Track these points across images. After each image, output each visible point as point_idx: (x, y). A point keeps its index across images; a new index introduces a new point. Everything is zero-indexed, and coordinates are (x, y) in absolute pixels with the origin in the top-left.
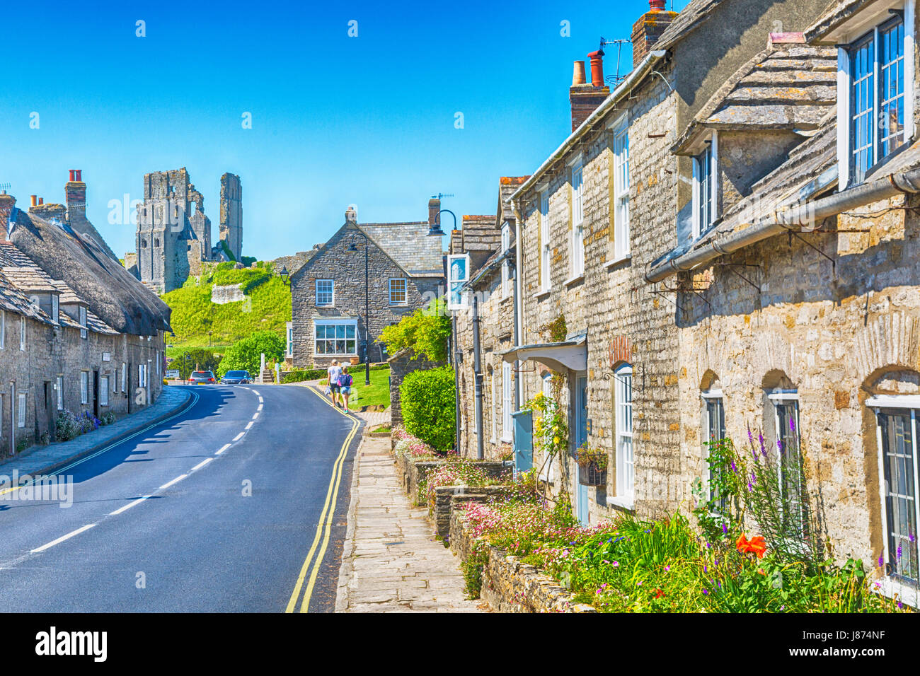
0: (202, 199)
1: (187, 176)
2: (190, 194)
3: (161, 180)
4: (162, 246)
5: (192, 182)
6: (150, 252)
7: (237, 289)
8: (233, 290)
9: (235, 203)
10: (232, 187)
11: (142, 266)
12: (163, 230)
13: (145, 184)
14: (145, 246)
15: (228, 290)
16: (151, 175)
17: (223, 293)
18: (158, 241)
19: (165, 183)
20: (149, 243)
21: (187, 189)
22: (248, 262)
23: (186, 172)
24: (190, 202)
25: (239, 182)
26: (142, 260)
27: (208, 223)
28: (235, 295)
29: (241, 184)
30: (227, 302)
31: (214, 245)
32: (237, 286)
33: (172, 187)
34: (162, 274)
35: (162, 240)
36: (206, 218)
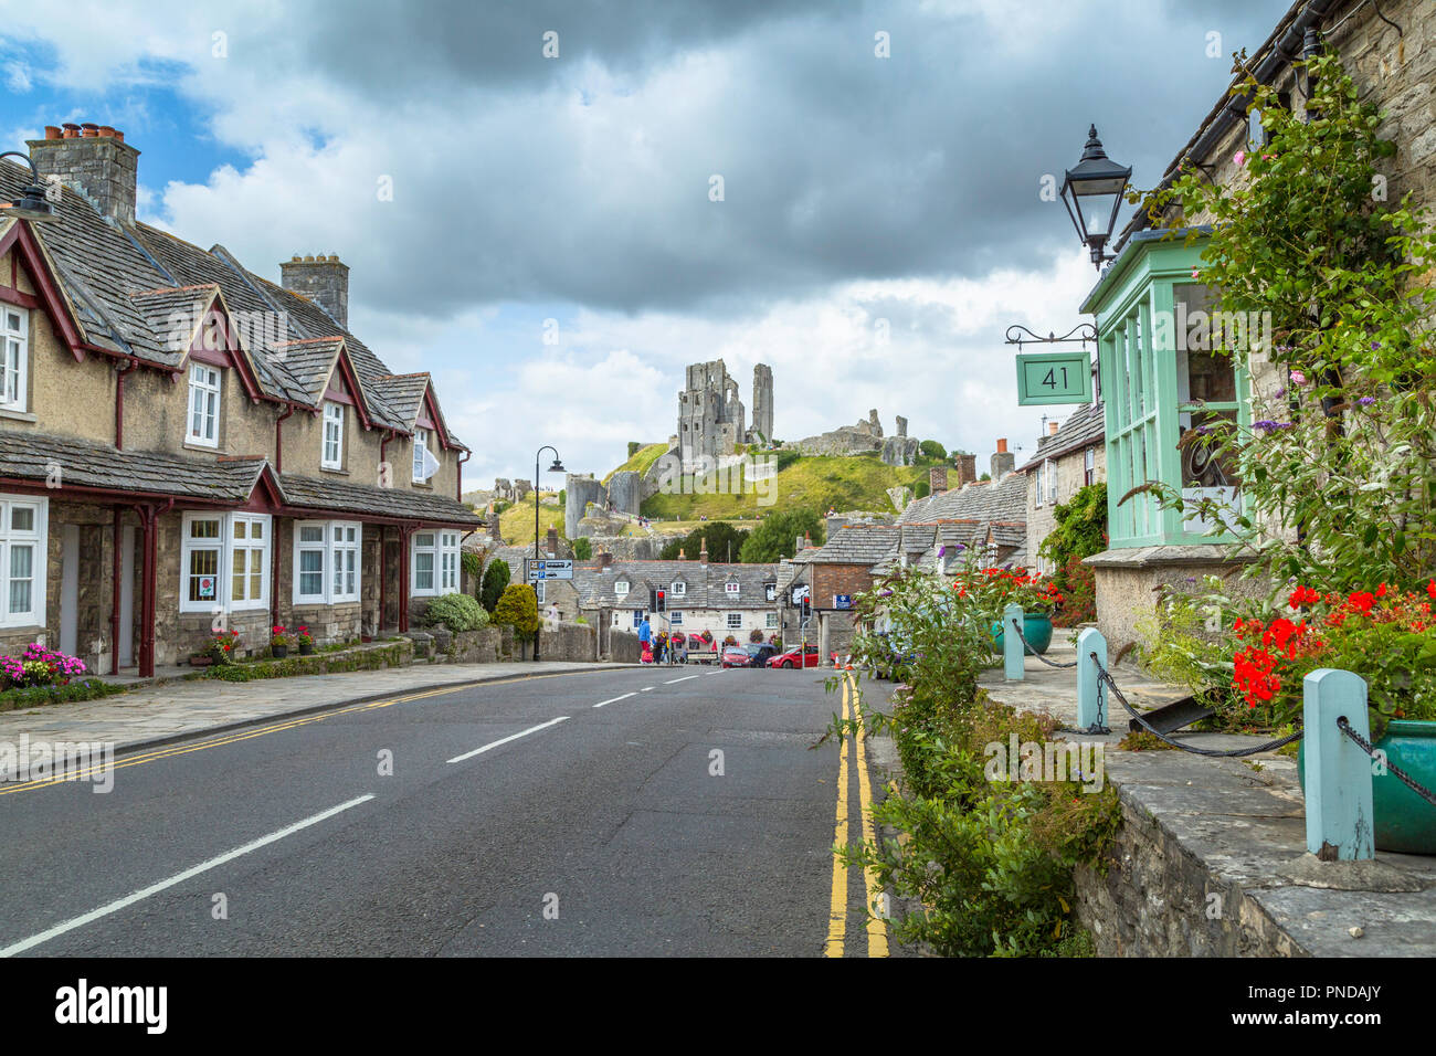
0: (737, 385)
1: (724, 366)
2: (727, 382)
3: (701, 370)
4: (701, 430)
5: (727, 371)
6: (690, 435)
9: (767, 390)
10: (764, 376)
11: (684, 447)
12: (702, 415)
13: (688, 374)
14: (686, 429)
16: (692, 366)
18: (697, 425)
19: (704, 373)
20: (689, 427)
21: (724, 377)
22: (778, 444)
23: (723, 363)
24: (726, 390)
25: (770, 372)
26: (683, 441)
27: (742, 409)
29: (773, 375)
31: (747, 428)
33: (710, 377)
34: (701, 454)
35: (701, 423)
36: (740, 403)
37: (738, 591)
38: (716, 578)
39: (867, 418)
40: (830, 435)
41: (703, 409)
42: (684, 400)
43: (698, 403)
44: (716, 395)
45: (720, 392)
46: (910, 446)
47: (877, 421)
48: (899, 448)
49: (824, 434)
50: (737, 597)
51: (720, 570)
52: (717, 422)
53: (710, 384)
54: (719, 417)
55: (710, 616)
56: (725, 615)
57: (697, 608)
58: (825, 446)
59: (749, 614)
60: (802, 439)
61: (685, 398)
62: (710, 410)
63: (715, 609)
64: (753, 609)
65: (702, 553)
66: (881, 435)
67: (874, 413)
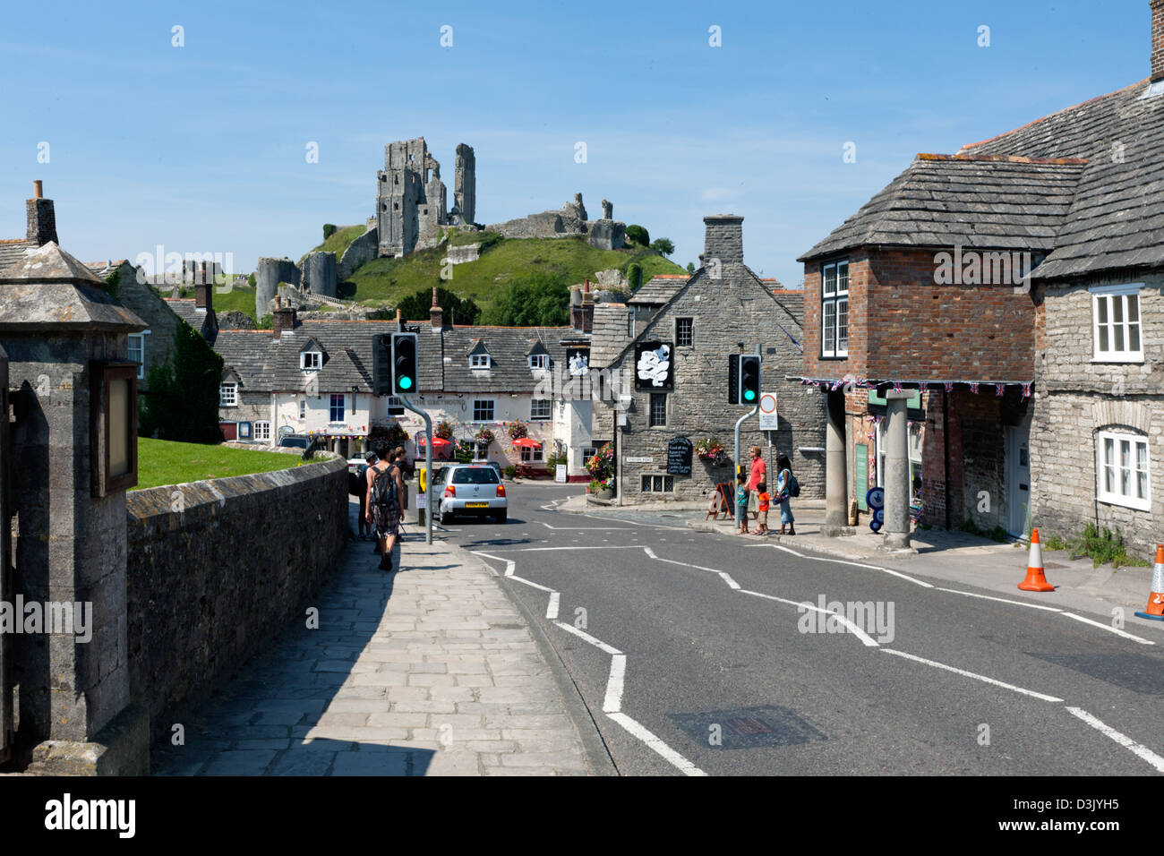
0: (438, 166)
1: (425, 145)
2: (428, 161)
3: (401, 149)
4: (401, 210)
5: (429, 150)
6: (389, 216)
7: (471, 249)
8: (467, 250)
9: (469, 172)
10: (466, 156)
11: (383, 229)
12: (401, 195)
13: (386, 153)
14: (385, 210)
15: (462, 251)
16: (391, 146)
17: (458, 253)
18: (397, 205)
19: (404, 151)
20: (388, 207)
21: (425, 156)
22: (481, 227)
23: (424, 142)
24: (427, 169)
25: (473, 153)
26: (382, 223)
27: (444, 190)
28: (470, 255)
29: (475, 155)
30: (461, 262)
31: (449, 210)
32: (471, 247)
33: (410, 156)
34: (401, 236)
35: (401, 204)
36: (442, 185)
37: (488, 366)
38: (455, 347)
39: (574, 202)
40: (536, 217)
41: (403, 188)
42: (384, 179)
43: (397, 183)
44: (417, 175)
45: (421, 172)
46: (618, 230)
47: (582, 205)
48: (607, 232)
49: (529, 216)
50: (487, 374)
51: (461, 335)
52: (418, 203)
53: (410, 163)
54: (420, 197)
55: (447, 402)
56: (470, 402)
57: (429, 392)
58: (531, 229)
59: (505, 398)
60: (506, 221)
61: (384, 177)
62: (411, 190)
63: (455, 393)
64: (511, 393)
65: (432, 309)
66: (586, 219)
67: (579, 197)
